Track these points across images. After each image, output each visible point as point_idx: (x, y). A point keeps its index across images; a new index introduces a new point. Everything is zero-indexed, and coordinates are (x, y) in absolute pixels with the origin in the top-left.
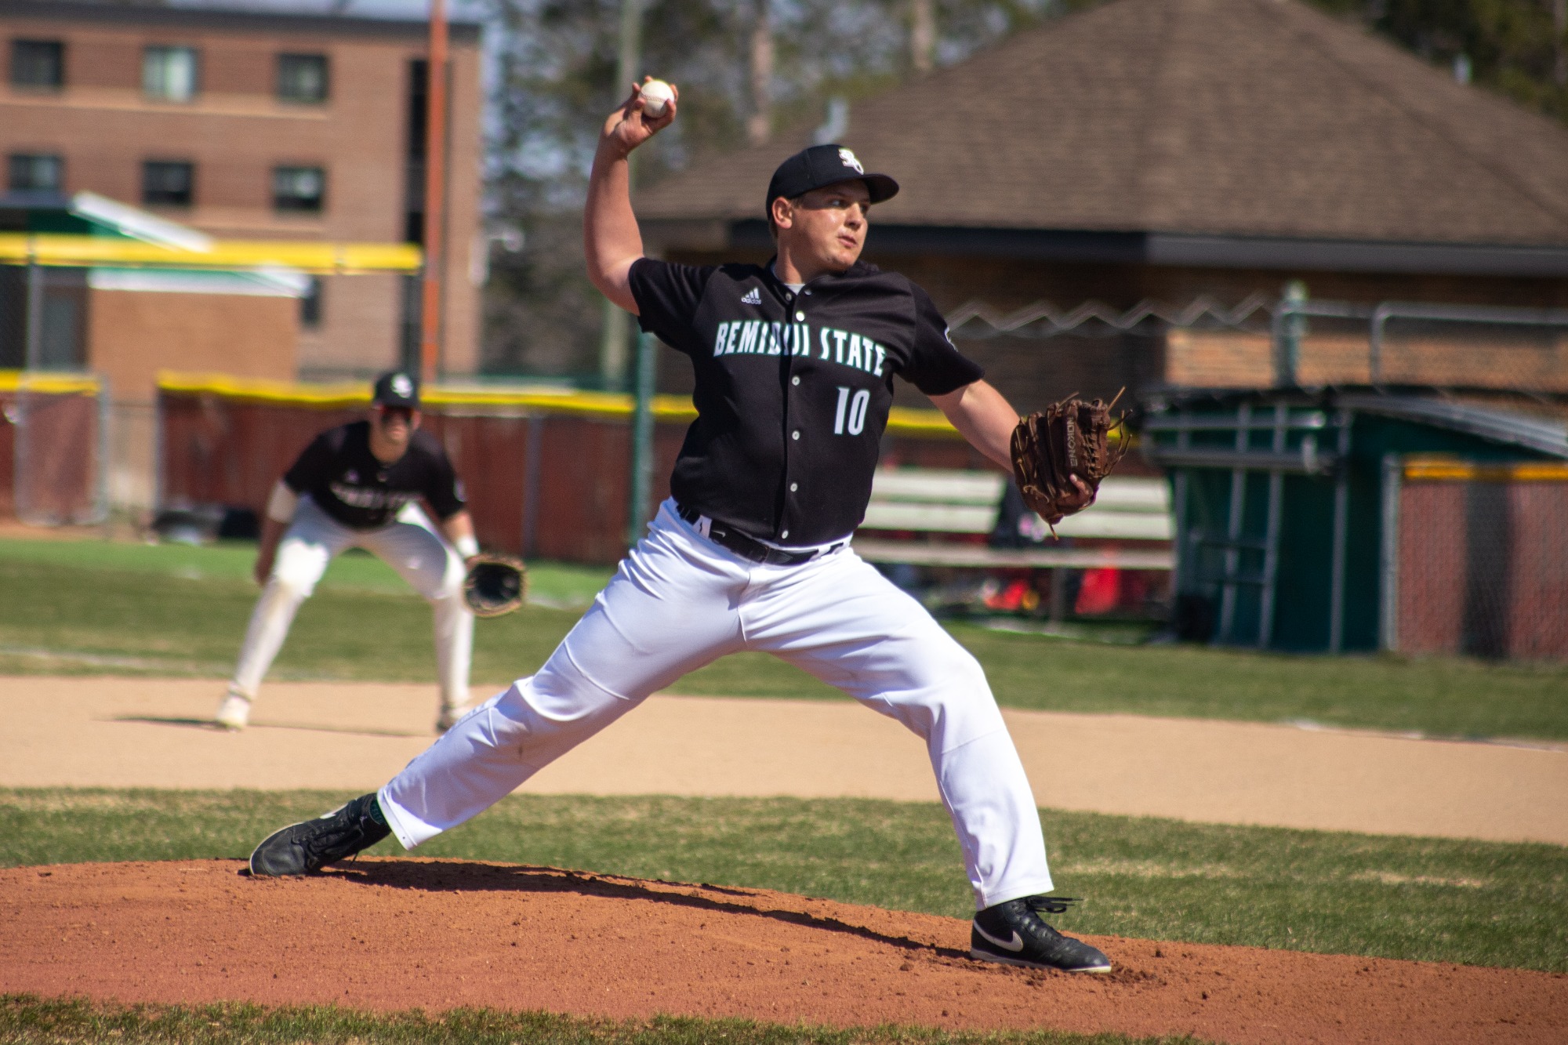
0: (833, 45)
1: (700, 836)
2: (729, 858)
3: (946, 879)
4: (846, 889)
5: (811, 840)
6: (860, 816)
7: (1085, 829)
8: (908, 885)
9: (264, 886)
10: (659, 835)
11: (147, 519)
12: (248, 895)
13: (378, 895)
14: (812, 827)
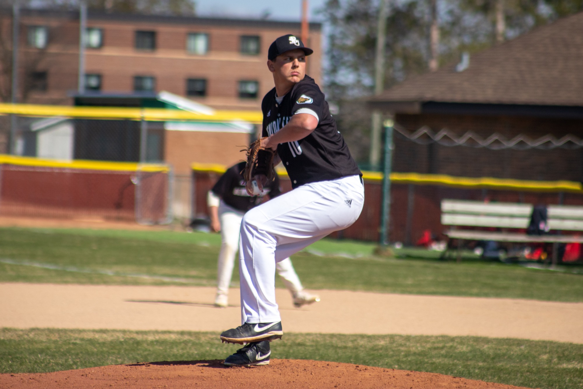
0: (464, 30)
1: (410, 351)
2: (422, 360)
3: (510, 370)
4: (469, 373)
5: (455, 353)
6: (475, 344)
7: (567, 350)
8: (495, 372)
9: (235, 371)
10: (393, 351)
11: (188, 222)
12: (229, 374)
13: (280, 374)
14: (455, 348)
